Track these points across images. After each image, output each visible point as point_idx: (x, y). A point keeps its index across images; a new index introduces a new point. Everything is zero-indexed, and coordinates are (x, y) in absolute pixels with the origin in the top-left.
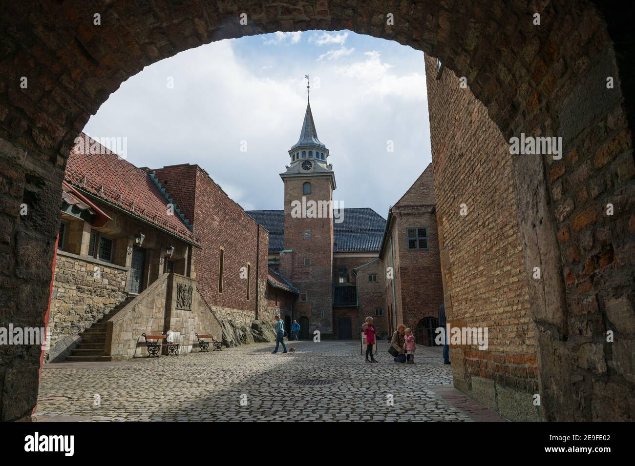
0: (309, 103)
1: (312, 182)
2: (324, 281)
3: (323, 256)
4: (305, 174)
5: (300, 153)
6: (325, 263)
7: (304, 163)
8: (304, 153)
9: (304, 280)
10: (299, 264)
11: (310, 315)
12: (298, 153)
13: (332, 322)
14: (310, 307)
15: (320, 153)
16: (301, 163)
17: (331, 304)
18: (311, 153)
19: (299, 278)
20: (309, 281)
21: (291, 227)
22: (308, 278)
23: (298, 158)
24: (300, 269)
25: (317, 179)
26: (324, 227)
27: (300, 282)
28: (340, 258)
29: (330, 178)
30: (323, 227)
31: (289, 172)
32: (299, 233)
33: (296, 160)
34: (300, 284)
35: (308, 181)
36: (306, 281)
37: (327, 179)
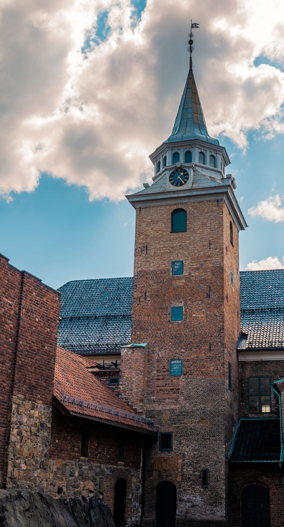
0: (191, 70)
1: (189, 209)
2: (209, 407)
3: (209, 354)
4: (174, 192)
5: (169, 155)
6: (212, 368)
7: (173, 173)
8: (176, 157)
9: (167, 404)
10: (158, 371)
11: (179, 479)
12: (165, 157)
13: (224, 495)
14: (180, 461)
15: (208, 154)
16: (168, 174)
17: (223, 457)
18: (188, 156)
19: (159, 401)
20: (177, 407)
21: (145, 299)
22: (177, 401)
23: (165, 164)
24: (161, 383)
25: (199, 203)
26: (212, 296)
27: (160, 408)
28: (251, 363)
29: (225, 198)
30: (208, 296)
31: (148, 192)
32: (161, 308)
33: (162, 169)
34: (160, 412)
35: (180, 207)
36: (173, 407)
37: (218, 201)
